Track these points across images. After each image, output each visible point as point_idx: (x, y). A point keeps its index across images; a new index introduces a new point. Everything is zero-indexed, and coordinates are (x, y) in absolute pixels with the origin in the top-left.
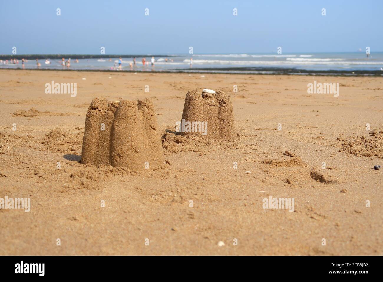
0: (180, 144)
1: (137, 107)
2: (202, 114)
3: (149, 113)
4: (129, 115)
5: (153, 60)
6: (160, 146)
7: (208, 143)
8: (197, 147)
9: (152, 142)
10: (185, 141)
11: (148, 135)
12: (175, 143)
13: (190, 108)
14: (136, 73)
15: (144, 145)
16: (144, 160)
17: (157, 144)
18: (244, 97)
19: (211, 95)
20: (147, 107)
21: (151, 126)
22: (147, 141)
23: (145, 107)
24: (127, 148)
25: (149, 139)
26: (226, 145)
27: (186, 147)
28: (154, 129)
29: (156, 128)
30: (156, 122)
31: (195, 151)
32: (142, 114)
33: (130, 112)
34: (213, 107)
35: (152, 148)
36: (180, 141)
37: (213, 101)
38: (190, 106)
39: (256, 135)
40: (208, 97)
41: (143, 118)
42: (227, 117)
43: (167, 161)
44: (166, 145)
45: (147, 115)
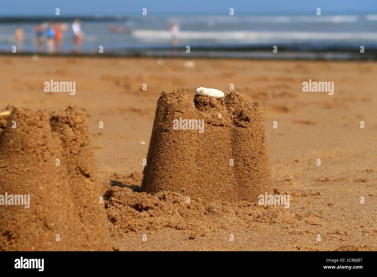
0: (144, 213)
1: (49, 127)
2: (195, 143)
3: (75, 140)
4: (31, 143)
5: (76, 28)
6: (101, 215)
7: (209, 210)
8: (182, 220)
9: (83, 206)
10: (157, 205)
11: (74, 190)
12: (134, 210)
13: (166, 131)
14: (35, 58)
15: (65, 212)
16: (65, 245)
17: (93, 210)
18: (285, 110)
19: (215, 102)
20: (71, 127)
21: (80, 170)
22: (72, 204)
23: (67, 126)
24: (27, 218)
25: (76, 198)
26: (250, 215)
27: (158, 220)
28: (88, 176)
29: (91, 175)
30: (92, 160)
31: (179, 229)
32: (60, 142)
33: (34, 137)
34: (220, 127)
35: (84, 219)
36: (144, 205)
37: (220, 116)
38: (167, 126)
39: (319, 194)
40: (208, 107)
41: (63, 150)
42: (251, 152)
43: (116, 248)
44: (114, 214)
45: (71, 144)
